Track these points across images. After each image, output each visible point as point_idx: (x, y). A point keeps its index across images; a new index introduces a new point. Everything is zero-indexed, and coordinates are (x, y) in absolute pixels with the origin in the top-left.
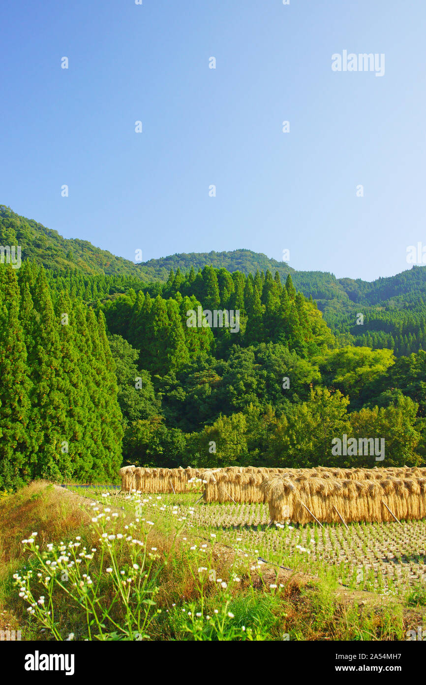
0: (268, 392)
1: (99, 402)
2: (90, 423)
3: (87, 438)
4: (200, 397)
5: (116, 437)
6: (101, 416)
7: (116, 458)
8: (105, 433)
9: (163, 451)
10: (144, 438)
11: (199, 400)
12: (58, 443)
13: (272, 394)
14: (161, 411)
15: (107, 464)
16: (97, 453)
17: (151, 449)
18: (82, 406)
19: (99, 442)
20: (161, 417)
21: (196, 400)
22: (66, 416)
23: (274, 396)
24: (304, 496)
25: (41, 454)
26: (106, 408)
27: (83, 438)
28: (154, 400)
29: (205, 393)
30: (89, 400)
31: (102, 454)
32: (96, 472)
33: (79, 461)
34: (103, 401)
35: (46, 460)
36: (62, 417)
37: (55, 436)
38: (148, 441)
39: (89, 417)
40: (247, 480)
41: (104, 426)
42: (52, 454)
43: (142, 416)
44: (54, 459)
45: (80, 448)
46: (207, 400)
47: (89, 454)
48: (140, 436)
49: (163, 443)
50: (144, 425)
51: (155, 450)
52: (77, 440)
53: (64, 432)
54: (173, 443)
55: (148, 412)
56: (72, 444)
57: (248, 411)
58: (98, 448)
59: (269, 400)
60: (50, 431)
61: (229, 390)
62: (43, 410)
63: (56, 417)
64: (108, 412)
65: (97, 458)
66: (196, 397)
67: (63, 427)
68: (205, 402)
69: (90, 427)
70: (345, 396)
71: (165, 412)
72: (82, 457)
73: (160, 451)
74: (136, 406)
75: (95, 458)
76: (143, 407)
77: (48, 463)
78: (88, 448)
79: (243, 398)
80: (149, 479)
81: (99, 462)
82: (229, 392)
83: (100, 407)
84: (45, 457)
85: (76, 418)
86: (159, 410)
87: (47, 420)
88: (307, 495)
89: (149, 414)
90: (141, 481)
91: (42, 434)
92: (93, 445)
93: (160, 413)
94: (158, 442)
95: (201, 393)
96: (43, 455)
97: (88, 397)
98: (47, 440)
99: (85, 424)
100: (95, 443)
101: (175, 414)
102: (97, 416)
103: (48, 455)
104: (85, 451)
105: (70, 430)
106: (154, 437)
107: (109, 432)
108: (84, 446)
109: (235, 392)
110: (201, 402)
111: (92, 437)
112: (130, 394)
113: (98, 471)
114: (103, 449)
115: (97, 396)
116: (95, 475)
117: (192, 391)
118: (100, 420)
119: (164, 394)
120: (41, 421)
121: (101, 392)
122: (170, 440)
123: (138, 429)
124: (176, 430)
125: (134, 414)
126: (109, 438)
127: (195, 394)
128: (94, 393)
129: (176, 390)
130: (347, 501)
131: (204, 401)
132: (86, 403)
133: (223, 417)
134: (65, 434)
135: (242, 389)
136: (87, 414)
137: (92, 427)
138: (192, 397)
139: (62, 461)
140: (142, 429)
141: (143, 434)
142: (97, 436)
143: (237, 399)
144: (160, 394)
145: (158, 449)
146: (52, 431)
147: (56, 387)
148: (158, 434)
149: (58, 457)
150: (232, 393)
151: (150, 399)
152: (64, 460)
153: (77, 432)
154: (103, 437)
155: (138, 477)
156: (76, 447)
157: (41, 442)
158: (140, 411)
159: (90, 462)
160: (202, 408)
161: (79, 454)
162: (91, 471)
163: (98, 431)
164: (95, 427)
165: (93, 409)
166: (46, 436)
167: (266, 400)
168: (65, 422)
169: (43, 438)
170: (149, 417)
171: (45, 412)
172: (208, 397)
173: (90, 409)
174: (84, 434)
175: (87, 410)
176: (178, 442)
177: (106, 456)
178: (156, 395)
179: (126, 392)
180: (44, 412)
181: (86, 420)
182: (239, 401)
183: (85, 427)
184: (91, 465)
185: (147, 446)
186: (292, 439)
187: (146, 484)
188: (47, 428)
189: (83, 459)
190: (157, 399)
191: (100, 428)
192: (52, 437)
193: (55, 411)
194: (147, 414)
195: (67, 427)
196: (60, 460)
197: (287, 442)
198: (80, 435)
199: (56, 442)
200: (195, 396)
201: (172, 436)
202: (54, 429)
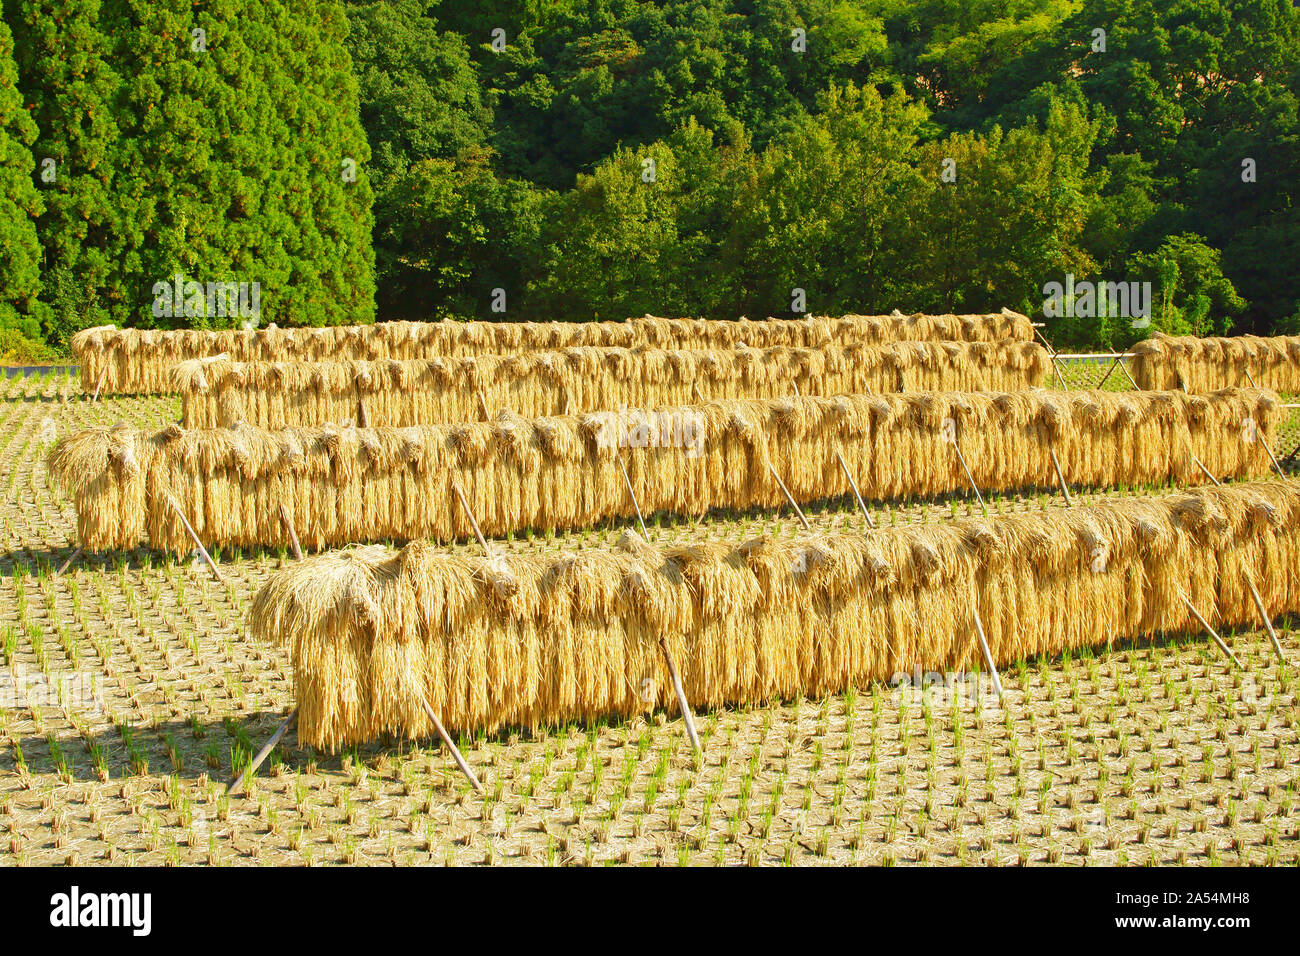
0: (753, 86)
1: (302, 120)
2: (279, 174)
3: (272, 211)
4: (586, 100)
5: (352, 204)
6: (309, 154)
7: (356, 257)
8: (322, 197)
9: (486, 235)
10: (439, 204)
11: (583, 109)
12: (192, 224)
13: (761, 92)
14: (492, 134)
15: (330, 271)
16: (300, 245)
17: (458, 231)
18: (255, 132)
19: (308, 218)
20: (490, 151)
21: (575, 108)
22: (212, 158)
23: (769, 97)
24: (180, 478)
25: (150, 253)
26: (323, 135)
27: (261, 211)
28: (478, 106)
29: (596, 91)
30: (274, 115)
31: (314, 247)
32: (299, 290)
33: (253, 266)
34: (311, 117)
35: (164, 266)
36: (199, 161)
37: (185, 209)
38: (448, 211)
39: (276, 158)
40: (304, 381)
41: (320, 178)
42: (178, 251)
43: (443, 148)
44: (184, 262)
45: (251, 236)
46: (602, 107)
47: (279, 247)
48: (429, 198)
49: (486, 216)
50: (440, 171)
51: (467, 232)
52: (244, 215)
53: (207, 198)
54: (511, 215)
55: (459, 137)
56: (233, 227)
57: (683, 138)
58: (303, 233)
59: (755, 106)
60: (171, 195)
61: (654, 83)
62: (148, 144)
63: (183, 161)
64: (327, 144)
65: (303, 259)
66: (575, 99)
67: (204, 186)
68: (597, 114)
69: (278, 184)
70: (915, 102)
71: (500, 136)
72: (261, 256)
73: (478, 235)
74: (428, 125)
75: (296, 259)
76: (445, 126)
77: (168, 273)
78: (275, 235)
79: (688, 102)
80: (153, 361)
81: (306, 267)
82: (652, 86)
83: (305, 132)
84: (163, 259)
85: (238, 162)
86: (486, 133)
87: (162, 170)
88: (191, 476)
89: (461, 144)
90: (132, 365)
91: (152, 203)
92: (290, 225)
93: (490, 141)
94: (474, 214)
95: (587, 89)
96: (156, 255)
97: (269, 107)
98: (165, 218)
99: (266, 176)
100: (297, 223)
101: (525, 144)
102: (298, 156)
103: (170, 253)
104: (267, 242)
105: (224, 189)
106: (463, 202)
107: (331, 193)
108: (265, 230)
109: (668, 87)
110: (587, 112)
111: (286, 207)
112: (410, 94)
113: (305, 289)
114: (317, 235)
115: (294, 105)
116: (299, 298)
117: (569, 84)
118: (307, 165)
119: (503, 92)
120: (148, 171)
121: (306, 94)
122: (501, 209)
123: (425, 183)
124: (519, 183)
125: (421, 143)
126: (333, 209)
127: (573, 92)
128: (285, 97)
129: (532, 81)
130: (331, 491)
131: (593, 107)
132: (265, 123)
133: (623, 150)
134: (209, 202)
135: (685, 81)
136: (270, 151)
137: (285, 183)
138: (567, 98)
139: (207, 269)
140: (434, 181)
141: (438, 195)
142: (300, 203)
143: (675, 104)
144: (494, 91)
145: (474, 232)
146: (175, 196)
147: (180, 85)
148: (475, 193)
149: (194, 258)
150: (662, 91)
151: (468, 106)
152: (212, 267)
153: (241, 197)
154: (317, 206)
155: (121, 354)
156: (241, 232)
157: (147, 224)
158: (439, 137)
159: (282, 268)
160: (588, 129)
161: (254, 251)
162: (288, 288)
163: (302, 191)
164: (291, 183)
165: (286, 138)
166: (161, 207)
167: (747, 107)
168: (209, 173)
169: (152, 213)
170: (460, 151)
171: (154, 148)
172: (606, 100)
173: (277, 139)
174: (263, 200)
175: (269, 141)
176: (523, 213)
177: (326, 253)
178: (483, 95)
179: (401, 90)
180: (151, 149)
181: (270, 164)
182: (678, 111)
183: (266, 183)
184: (286, 276)
185: (446, 224)
186: (775, 212)
187: (146, 372)
188: (164, 190)
189: (265, 262)
190: (485, 105)
191: (306, 186)
192: (176, 210)
193: (180, 147)
194: (455, 144)
195: (214, 184)
196: (202, 266)
197: (762, 216)
198: (251, 204)
199: (185, 222)
200: (573, 97)
201: (509, 199)
202: (182, 191)
